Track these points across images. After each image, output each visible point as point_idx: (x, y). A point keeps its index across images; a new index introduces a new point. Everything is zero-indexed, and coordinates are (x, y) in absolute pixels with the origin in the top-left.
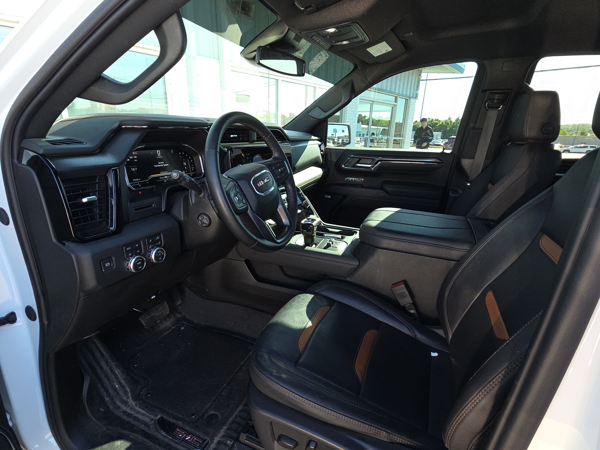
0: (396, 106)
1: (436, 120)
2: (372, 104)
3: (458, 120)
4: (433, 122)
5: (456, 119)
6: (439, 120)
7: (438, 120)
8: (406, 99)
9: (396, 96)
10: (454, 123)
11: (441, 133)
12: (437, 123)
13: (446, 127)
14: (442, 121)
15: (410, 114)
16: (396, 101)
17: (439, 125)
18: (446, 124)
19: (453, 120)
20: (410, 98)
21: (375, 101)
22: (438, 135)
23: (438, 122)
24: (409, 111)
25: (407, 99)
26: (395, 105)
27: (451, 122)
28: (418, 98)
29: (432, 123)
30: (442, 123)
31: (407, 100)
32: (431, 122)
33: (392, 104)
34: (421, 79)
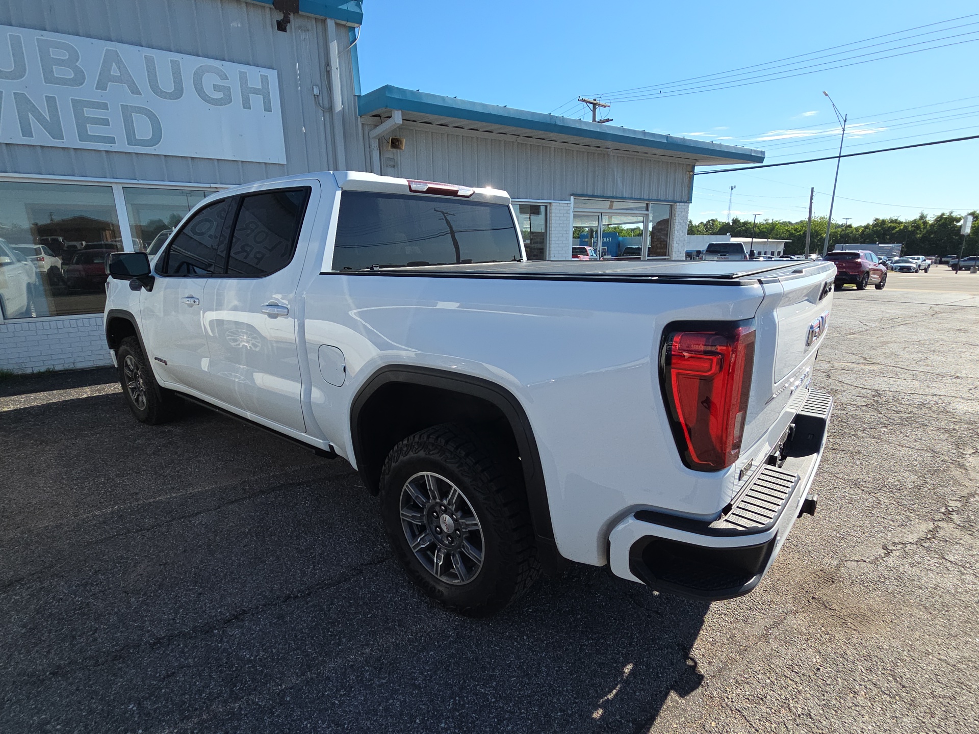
0: (648, 216)
2: (600, 217)
3: (941, 220)
4: (884, 226)
5: (937, 218)
8: (669, 205)
9: (647, 202)
10: (932, 225)
12: (895, 228)
13: (913, 233)
15: (677, 224)
16: (647, 210)
18: (913, 228)
19: (931, 219)
20: (675, 203)
22: (892, 249)
23: (896, 225)
24: (676, 220)
25: (672, 205)
26: (646, 214)
27: (925, 223)
29: (883, 229)
32: (880, 226)
33: (641, 214)
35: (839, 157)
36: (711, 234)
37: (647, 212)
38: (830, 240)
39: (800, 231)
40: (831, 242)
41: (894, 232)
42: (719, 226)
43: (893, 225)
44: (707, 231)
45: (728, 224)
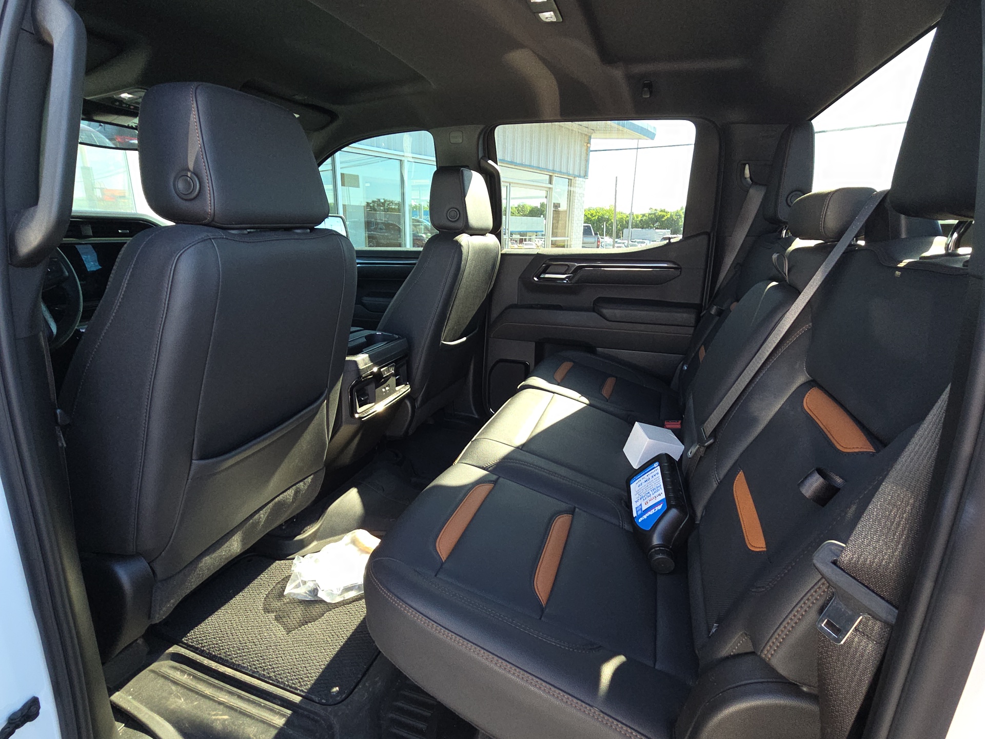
0: (551, 190)
1: (661, 211)
2: (508, 187)
6: (666, 210)
7: (664, 211)
8: (569, 179)
9: (551, 174)
11: (670, 230)
12: (664, 216)
13: (677, 221)
14: (671, 212)
15: (576, 201)
16: (550, 182)
17: (666, 218)
18: (676, 218)
20: (574, 177)
21: (512, 183)
23: (665, 214)
24: (575, 196)
25: (571, 179)
26: (550, 188)
28: (589, 177)
29: (656, 216)
30: (671, 216)
31: (570, 181)
32: (654, 214)
33: (545, 187)
34: (591, 149)
35: (638, 148)
36: (522, 216)
37: (550, 186)
38: (617, 225)
39: (595, 216)
40: (619, 226)
41: (663, 219)
42: (529, 208)
43: (663, 213)
44: (519, 213)
45: (536, 207)
